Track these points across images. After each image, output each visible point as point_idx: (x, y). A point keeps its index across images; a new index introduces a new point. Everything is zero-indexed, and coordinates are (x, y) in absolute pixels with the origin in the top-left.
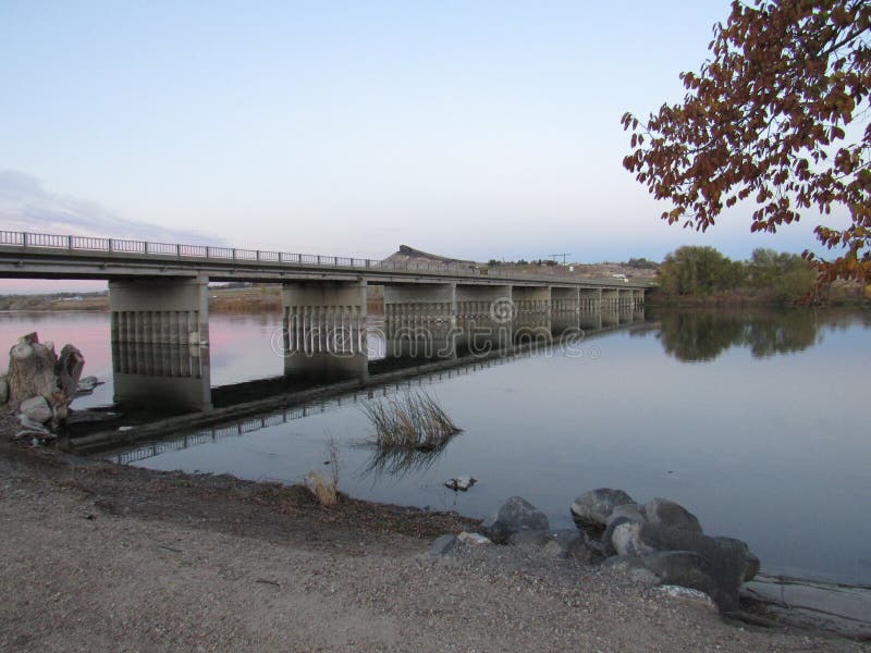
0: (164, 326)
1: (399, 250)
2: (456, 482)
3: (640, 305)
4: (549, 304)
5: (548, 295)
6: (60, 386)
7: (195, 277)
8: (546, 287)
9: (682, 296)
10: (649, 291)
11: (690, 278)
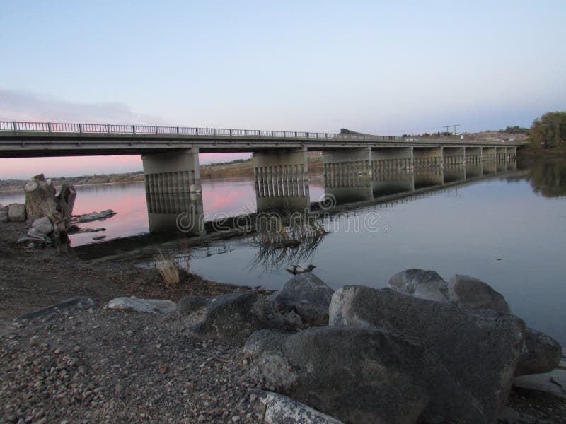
0: (174, 182)
1: (340, 132)
2: (295, 267)
3: (513, 158)
4: (442, 159)
5: (440, 154)
6: (59, 211)
7: (190, 149)
8: (439, 148)
9: (547, 150)
10: (520, 148)
11: (553, 136)
